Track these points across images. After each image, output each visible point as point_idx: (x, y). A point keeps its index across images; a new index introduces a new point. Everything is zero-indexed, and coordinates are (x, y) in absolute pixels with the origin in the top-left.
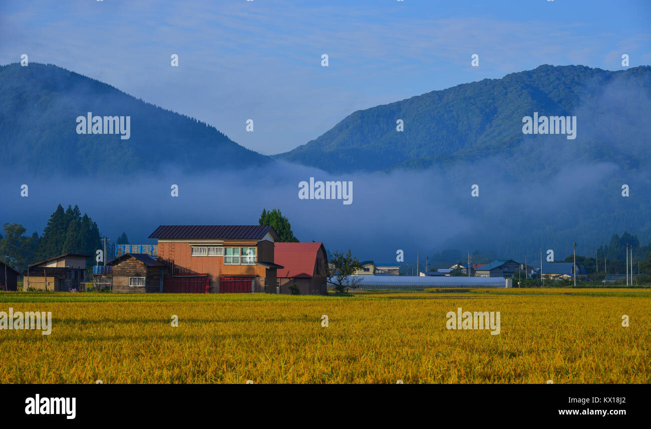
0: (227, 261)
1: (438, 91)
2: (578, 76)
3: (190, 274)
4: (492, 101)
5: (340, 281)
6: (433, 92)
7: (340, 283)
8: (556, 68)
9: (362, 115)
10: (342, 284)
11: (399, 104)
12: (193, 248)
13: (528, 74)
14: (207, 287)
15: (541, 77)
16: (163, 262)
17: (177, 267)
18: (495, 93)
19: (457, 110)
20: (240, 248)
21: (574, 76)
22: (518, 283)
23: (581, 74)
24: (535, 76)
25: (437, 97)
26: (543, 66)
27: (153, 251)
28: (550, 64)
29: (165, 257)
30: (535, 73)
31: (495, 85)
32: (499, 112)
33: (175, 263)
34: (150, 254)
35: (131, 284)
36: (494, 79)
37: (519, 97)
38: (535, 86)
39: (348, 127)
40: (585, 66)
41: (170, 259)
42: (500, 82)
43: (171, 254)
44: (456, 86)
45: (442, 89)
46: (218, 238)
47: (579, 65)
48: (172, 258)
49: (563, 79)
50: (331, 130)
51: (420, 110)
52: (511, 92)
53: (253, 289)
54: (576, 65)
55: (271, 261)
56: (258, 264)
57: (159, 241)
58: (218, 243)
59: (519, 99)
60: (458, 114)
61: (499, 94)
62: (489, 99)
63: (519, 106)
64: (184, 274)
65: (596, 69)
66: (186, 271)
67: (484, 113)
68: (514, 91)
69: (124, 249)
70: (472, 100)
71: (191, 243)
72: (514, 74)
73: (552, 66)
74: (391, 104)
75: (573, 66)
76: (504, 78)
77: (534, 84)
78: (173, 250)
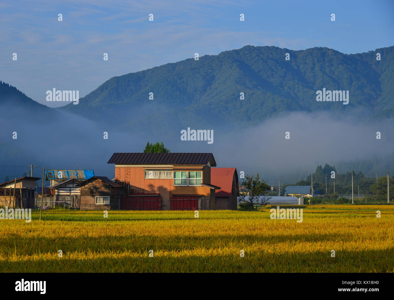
0: (176, 183)
1: (172, 64)
2: (272, 54)
3: (143, 194)
4: (211, 71)
5: (251, 200)
6: (169, 64)
7: (252, 202)
8: (256, 48)
9: (117, 80)
10: (253, 202)
11: (144, 72)
12: (146, 172)
13: (237, 52)
14: (160, 205)
15: (246, 54)
16: (120, 183)
17: (132, 188)
18: (213, 66)
19: (186, 77)
20: (187, 172)
21: (269, 54)
22: (309, 201)
23: (274, 52)
24: (241, 53)
25: (171, 68)
26: (247, 46)
27: (78, 175)
28: (252, 45)
29: (122, 179)
30: (241, 51)
31: (213, 60)
32: (216, 79)
33: (130, 184)
34: (76, 177)
35: (96, 203)
36: (212, 55)
37: (231, 68)
38: (241, 60)
39: (107, 88)
40: (276, 47)
41: (126, 181)
42: (218, 57)
43: (127, 177)
44: (185, 60)
45: (175, 62)
46: (169, 163)
47: (273, 46)
48: (128, 180)
49: (261, 56)
50: (95, 90)
51: (159, 76)
52: (225, 65)
53: (199, 206)
54: (270, 46)
55: (209, 184)
56: (204, 185)
57: (116, 166)
58: (168, 167)
59: (230, 70)
60: (187, 80)
61: (216, 66)
62: (209, 69)
63: (231, 75)
64: (138, 194)
65: (284, 49)
66: (140, 191)
67: (205, 79)
68: (227, 64)
69: (54, 174)
70: (197, 70)
71: (144, 167)
72: (226, 52)
73: (253, 47)
74: (138, 72)
75: (268, 47)
76: (219, 54)
77: (241, 59)
78: (128, 173)
